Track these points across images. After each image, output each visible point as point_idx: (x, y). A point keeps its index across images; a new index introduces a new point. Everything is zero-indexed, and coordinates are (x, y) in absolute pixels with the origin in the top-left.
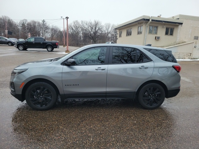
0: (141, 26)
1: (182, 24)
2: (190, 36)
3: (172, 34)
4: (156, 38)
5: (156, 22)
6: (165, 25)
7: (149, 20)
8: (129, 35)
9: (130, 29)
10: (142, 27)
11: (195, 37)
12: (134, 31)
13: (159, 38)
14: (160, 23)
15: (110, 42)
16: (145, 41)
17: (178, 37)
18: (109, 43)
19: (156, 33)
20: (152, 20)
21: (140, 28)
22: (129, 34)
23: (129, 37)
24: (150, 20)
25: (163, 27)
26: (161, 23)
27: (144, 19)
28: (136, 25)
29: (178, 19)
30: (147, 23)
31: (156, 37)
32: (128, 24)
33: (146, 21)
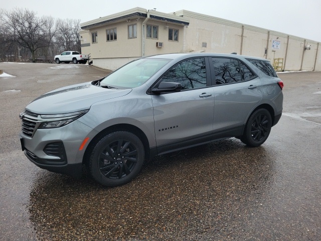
0: (133, 25)
1: (188, 24)
2: (197, 42)
3: (176, 39)
4: (157, 45)
5: (156, 19)
6: (167, 24)
7: (145, 15)
8: (112, 39)
9: (113, 29)
10: (135, 26)
11: (203, 43)
12: (122, 32)
13: (161, 44)
14: (161, 21)
15: (71, 52)
16: (143, 49)
17: (184, 43)
18: (69, 54)
19: (157, 37)
20: (151, 16)
21: (131, 28)
22: (112, 37)
23: (112, 43)
24: (148, 16)
25: (165, 28)
26: (163, 21)
27: (139, 14)
28: (125, 22)
29: (182, 16)
30: (142, 20)
31: (157, 43)
32: (108, 21)
33: (142, 17)
